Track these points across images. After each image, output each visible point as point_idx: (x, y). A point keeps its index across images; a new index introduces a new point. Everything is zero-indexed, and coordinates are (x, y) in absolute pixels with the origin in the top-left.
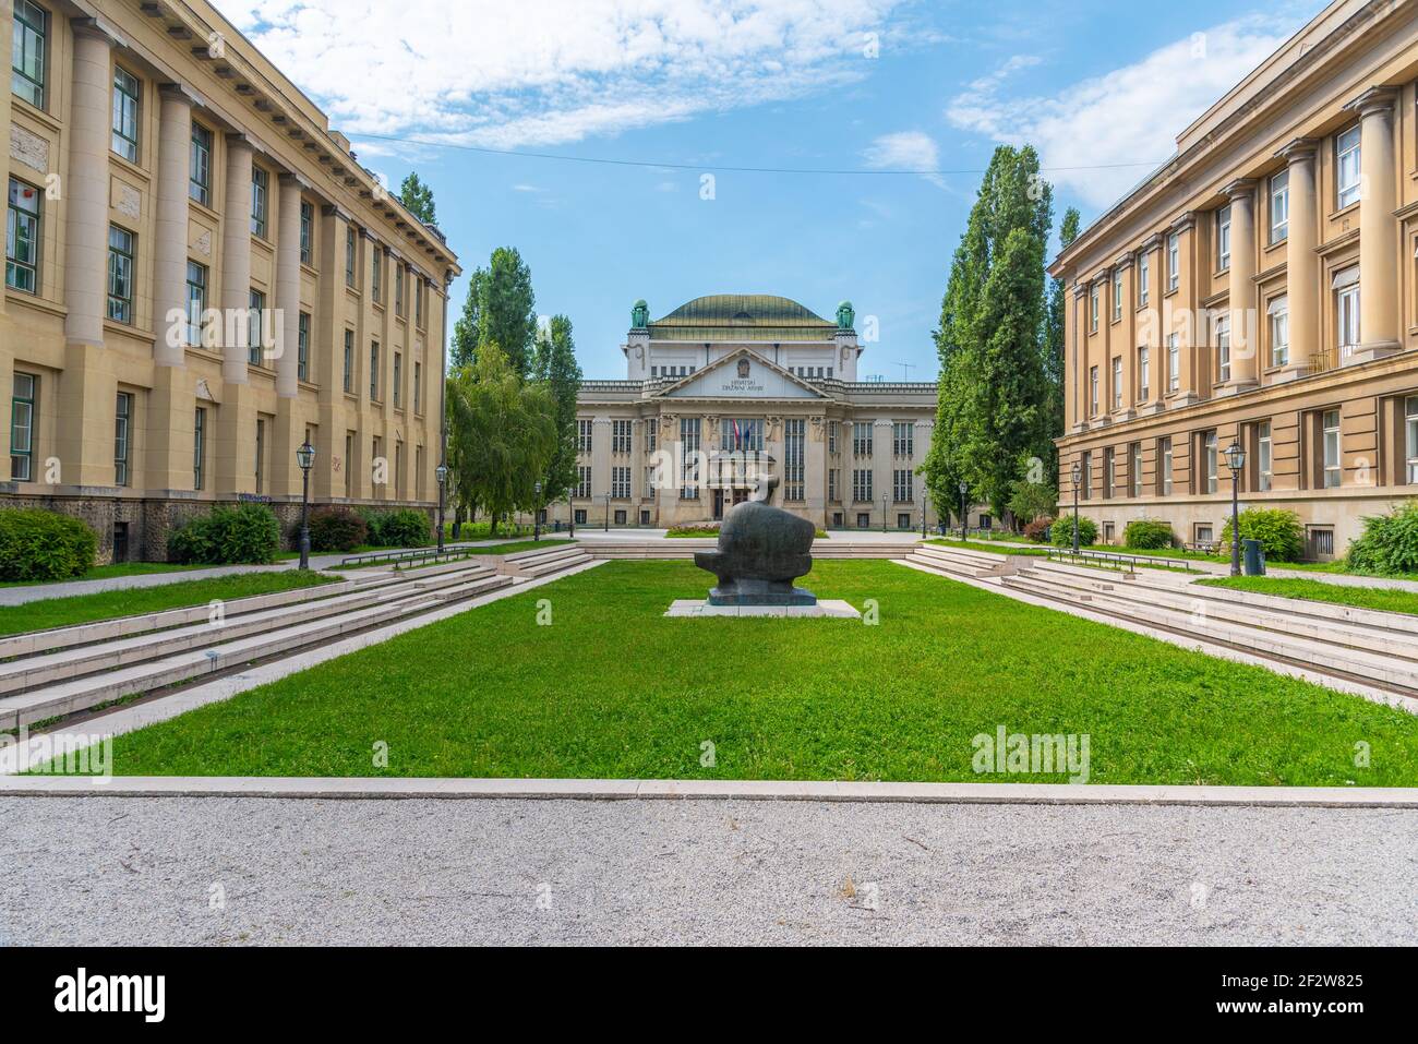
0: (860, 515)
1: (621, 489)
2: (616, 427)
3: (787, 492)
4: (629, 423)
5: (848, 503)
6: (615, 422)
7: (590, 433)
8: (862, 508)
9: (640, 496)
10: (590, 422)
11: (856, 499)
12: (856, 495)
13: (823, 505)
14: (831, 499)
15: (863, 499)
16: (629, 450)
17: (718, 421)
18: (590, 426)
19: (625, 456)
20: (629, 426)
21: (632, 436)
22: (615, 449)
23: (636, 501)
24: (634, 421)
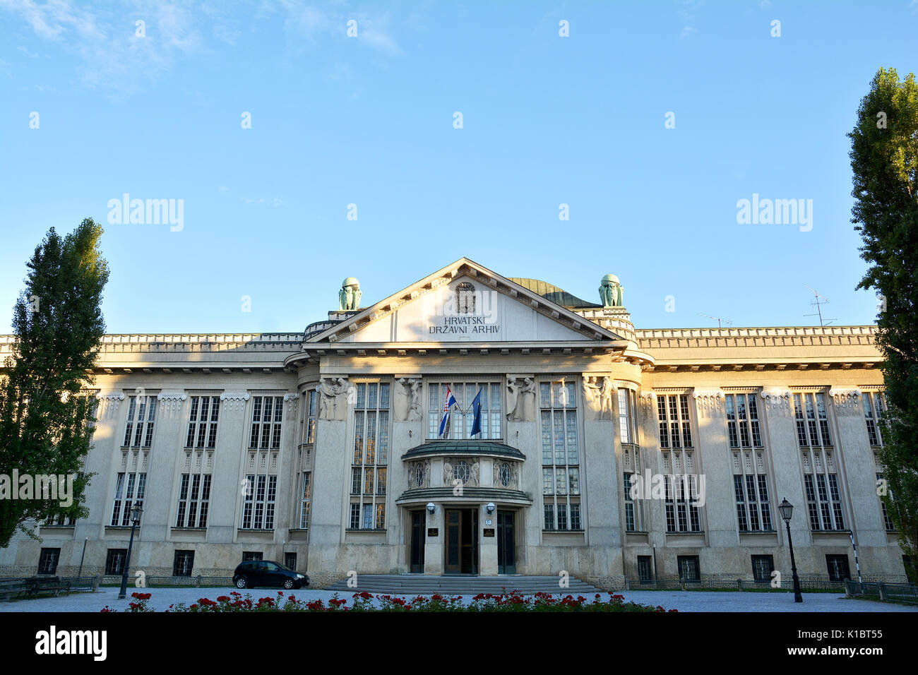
0: (681, 559)
1: (259, 513)
2: (257, 407)
3: (549, 516)
4: (280, 400)
5: (659, 536)
6: (258, 400)
7: (215, 418)
8: (685, 544)
9: (287, 525)
10: (217, 400)
11: (671, 528)
12: (671, 522)
13: (616, 540)
14: (630, 529)
15: (683, 528)
16: (276, 445)
17: (420, 386)
18: (216, 407)
19: (269, 454)
20: (279, 407)
21: (283, 423)
22: (254, 444)
23: (280, 534)
24: (286, 397)
